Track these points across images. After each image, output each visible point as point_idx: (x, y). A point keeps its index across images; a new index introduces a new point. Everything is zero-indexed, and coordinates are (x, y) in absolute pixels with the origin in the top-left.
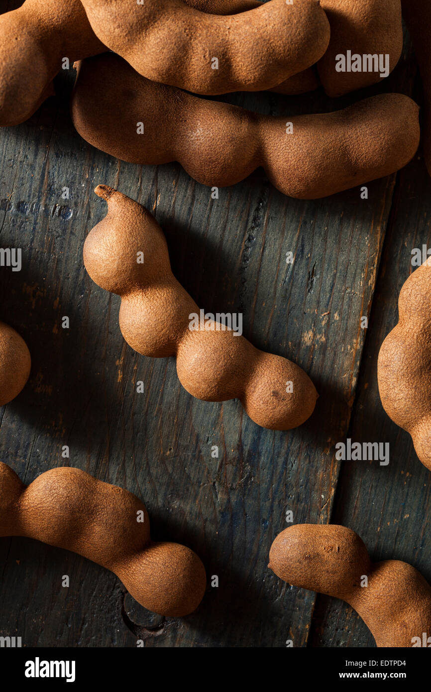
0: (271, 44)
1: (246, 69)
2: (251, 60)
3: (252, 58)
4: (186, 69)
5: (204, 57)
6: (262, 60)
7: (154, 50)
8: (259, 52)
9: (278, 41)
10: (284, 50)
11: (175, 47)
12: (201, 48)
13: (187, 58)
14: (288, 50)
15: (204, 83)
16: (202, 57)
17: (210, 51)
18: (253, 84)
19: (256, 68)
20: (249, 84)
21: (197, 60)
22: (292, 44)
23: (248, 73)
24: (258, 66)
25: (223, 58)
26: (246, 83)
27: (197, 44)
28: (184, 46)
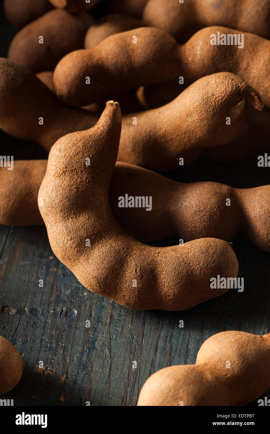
0: (190, 267)
1: (168, 285)
2: (173, 278)
3: (174, 277)
4: (120, 279)
5: (136, 270)
6: (181, 279)
7: (96, 260)
8: (180, 272)
9: (196, 266)
10: (200, 273)
11: (114, 260)
12: (134, 264)
13: (122, 270)
14: (203, 274)
15: (133, 294)
16: (134, 271)
17: (141, 267)
18: (172, 299)
19: (176, 286)
20: (169, 300)
21: (130, 273)
22: (207, 269)
23: (169, 289)
24: (178, 283)
25: (151, 274)
26: (166, 298)
27: (131, 261)
28: (121, 260)
